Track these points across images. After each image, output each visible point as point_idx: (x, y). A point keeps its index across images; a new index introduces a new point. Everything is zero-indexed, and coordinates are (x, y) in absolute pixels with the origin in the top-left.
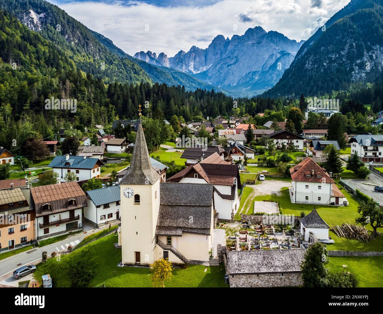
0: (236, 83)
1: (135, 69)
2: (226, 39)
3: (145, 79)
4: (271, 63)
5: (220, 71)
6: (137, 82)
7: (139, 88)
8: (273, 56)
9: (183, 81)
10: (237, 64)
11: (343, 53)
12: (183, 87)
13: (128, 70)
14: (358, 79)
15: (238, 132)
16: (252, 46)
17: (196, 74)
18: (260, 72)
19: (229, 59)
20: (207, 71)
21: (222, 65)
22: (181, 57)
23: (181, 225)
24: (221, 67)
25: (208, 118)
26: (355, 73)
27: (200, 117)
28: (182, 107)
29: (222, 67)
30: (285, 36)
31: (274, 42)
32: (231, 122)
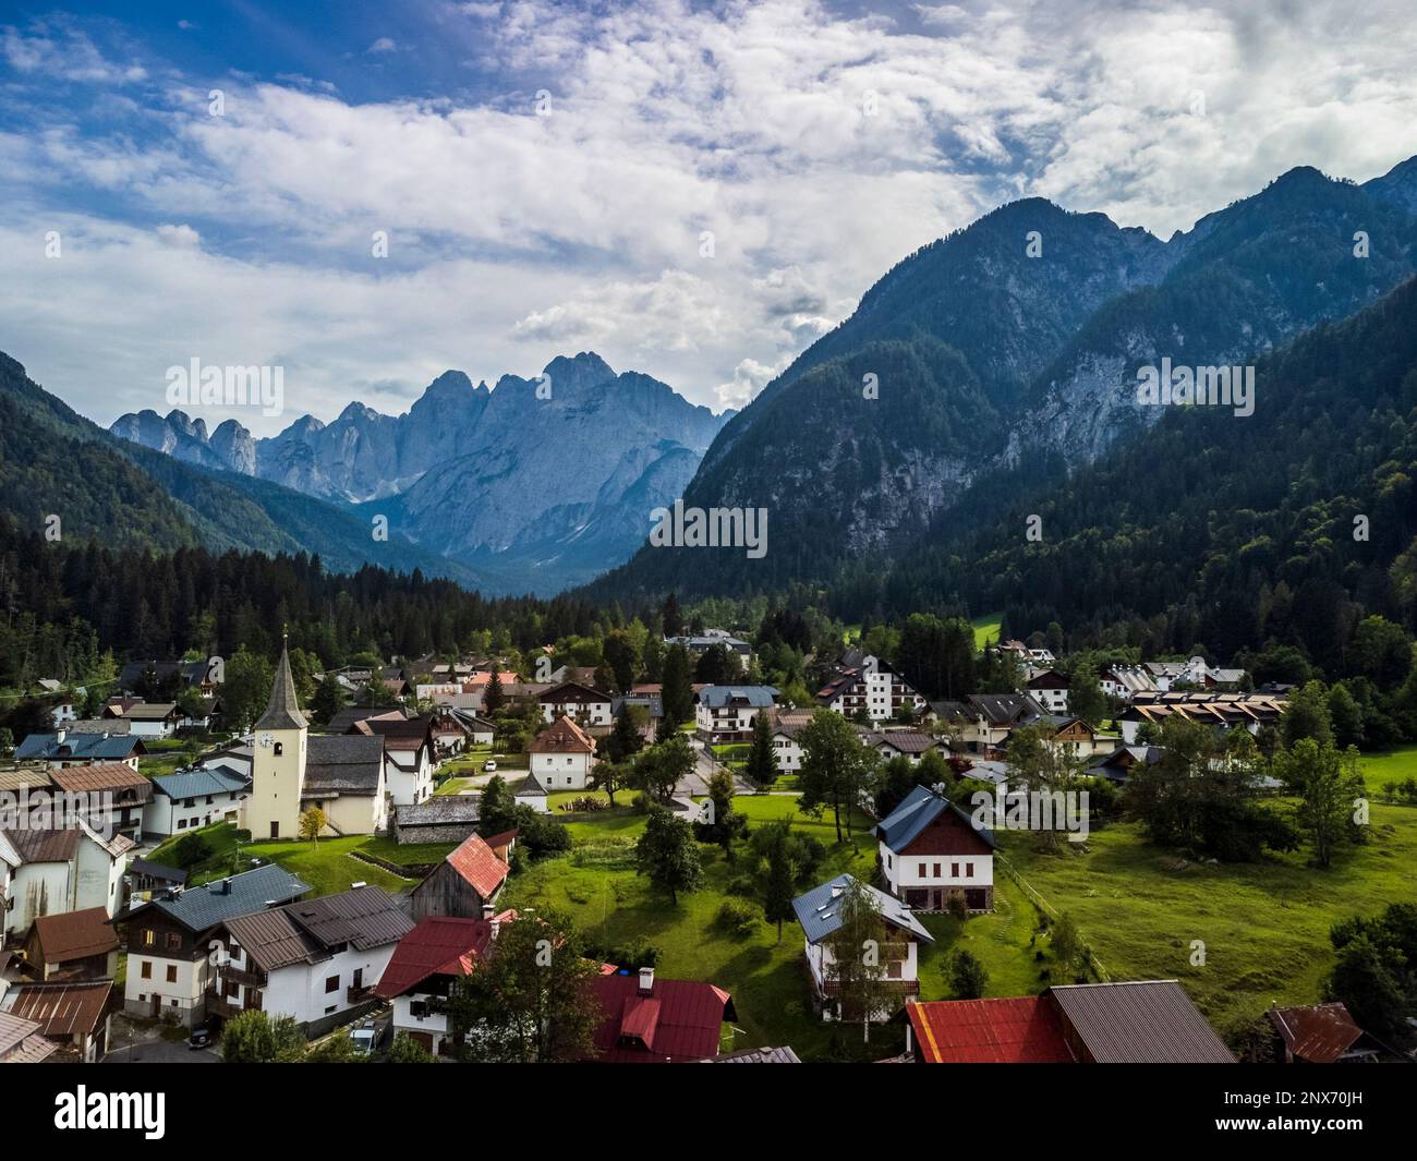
0: (510, 544)
1: (129, 486)
2: (475, 385)
3: (168, 522)
4: (630, 480)
5: (452, 499)
6: (134, 532)
7: (172, 567)
8: (635, 457)
9: (310, 530)
10: (513, 476)
11: (825, 468)
12: (316, 558)
13: (99, 488)
14: (866, 545)
15: (468, 689)
16: (567, 418)
17: (363, 504)
18: (593, 509)
19: (486, 456)
20: (404, 495)
21: (459, 478)
22: (301, 440)
23: (337, 786)
24: (455, 484)
25: (394, 659)
26: (858, 529)
27: (371, 655)
28: (311, 628)
29: (460, 483)
30: (675, 391)
31: (638, 410)
32: (458, 668)
